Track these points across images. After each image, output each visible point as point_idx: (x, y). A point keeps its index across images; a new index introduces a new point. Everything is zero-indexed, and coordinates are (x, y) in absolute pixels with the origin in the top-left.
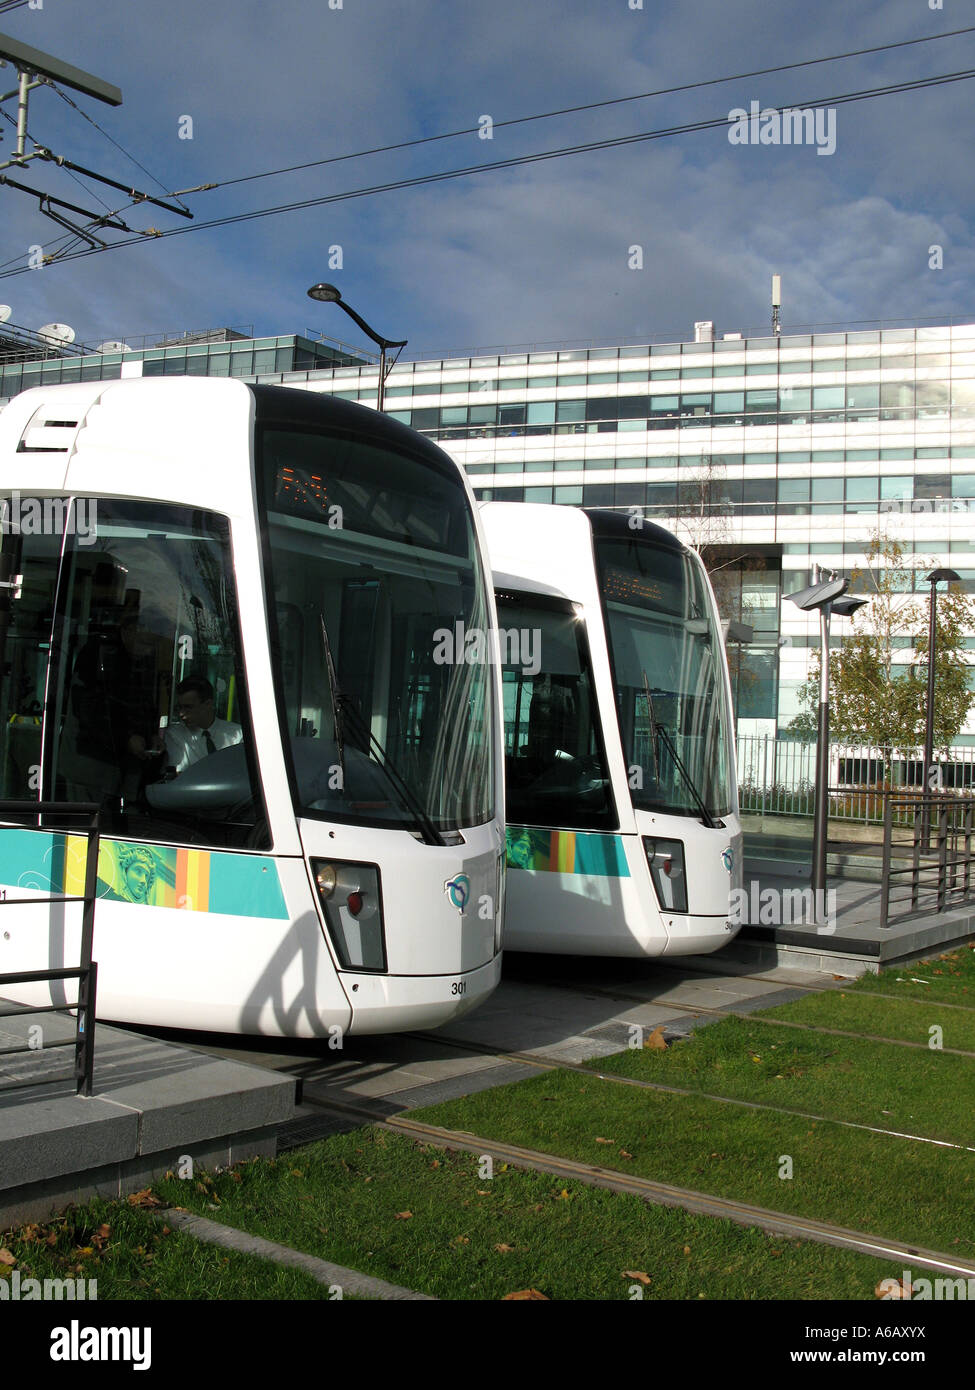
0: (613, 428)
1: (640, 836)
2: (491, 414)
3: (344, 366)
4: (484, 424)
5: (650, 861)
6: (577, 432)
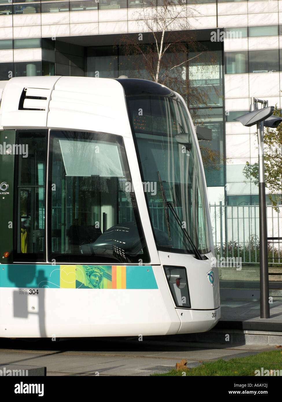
1: (162, 265)
5: (168, 280)
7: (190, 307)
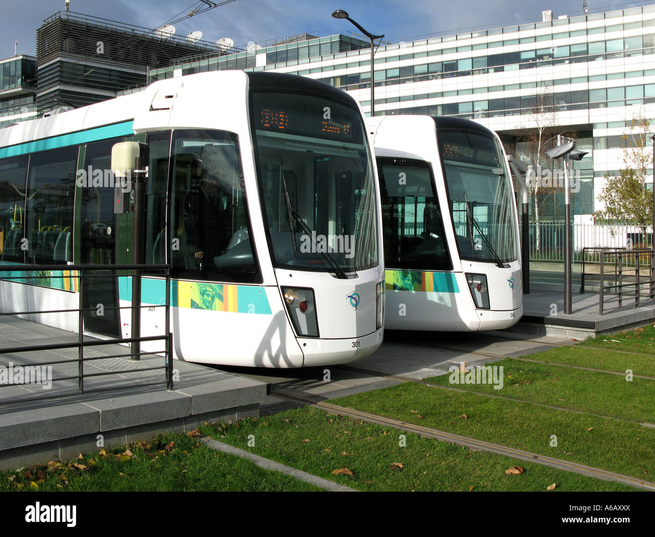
0: (502, 70)
1: (464, 273)
2: (439, 68)
3: (365, 48)
4: (436, 72)
5: (470, 285)
6: (483, 73)
7: (490, 309)
